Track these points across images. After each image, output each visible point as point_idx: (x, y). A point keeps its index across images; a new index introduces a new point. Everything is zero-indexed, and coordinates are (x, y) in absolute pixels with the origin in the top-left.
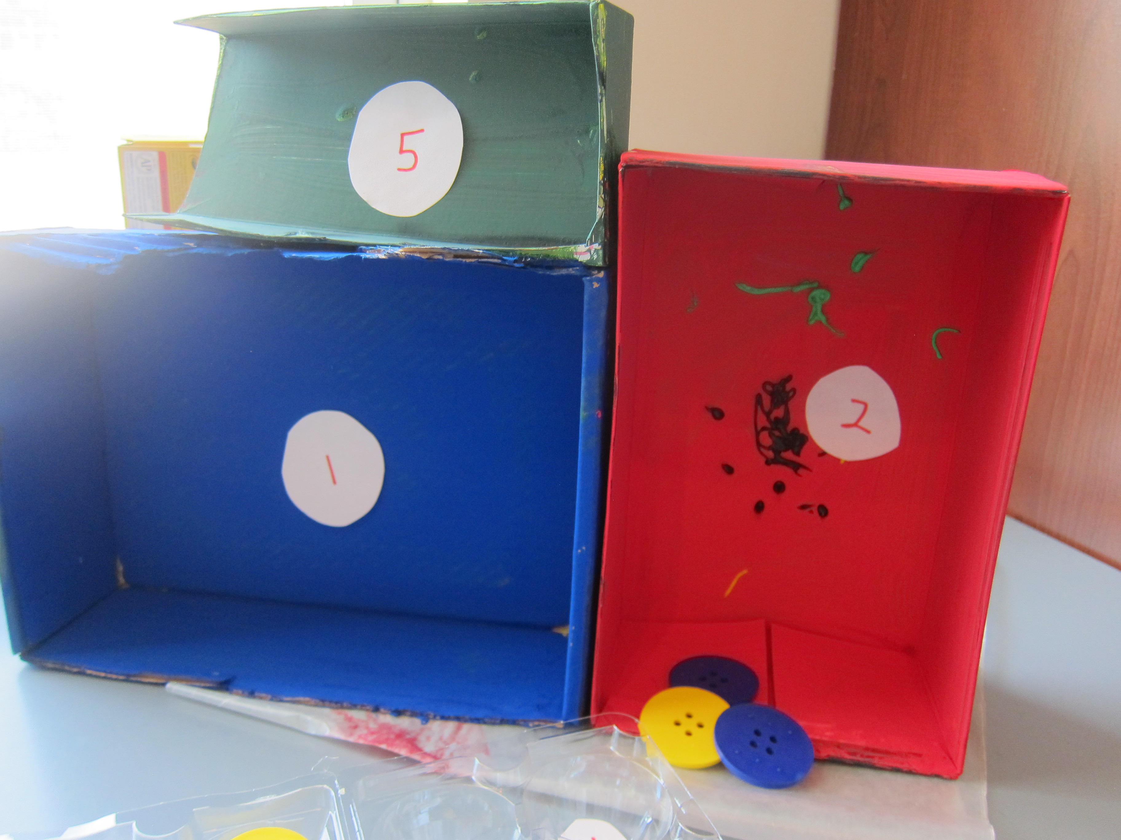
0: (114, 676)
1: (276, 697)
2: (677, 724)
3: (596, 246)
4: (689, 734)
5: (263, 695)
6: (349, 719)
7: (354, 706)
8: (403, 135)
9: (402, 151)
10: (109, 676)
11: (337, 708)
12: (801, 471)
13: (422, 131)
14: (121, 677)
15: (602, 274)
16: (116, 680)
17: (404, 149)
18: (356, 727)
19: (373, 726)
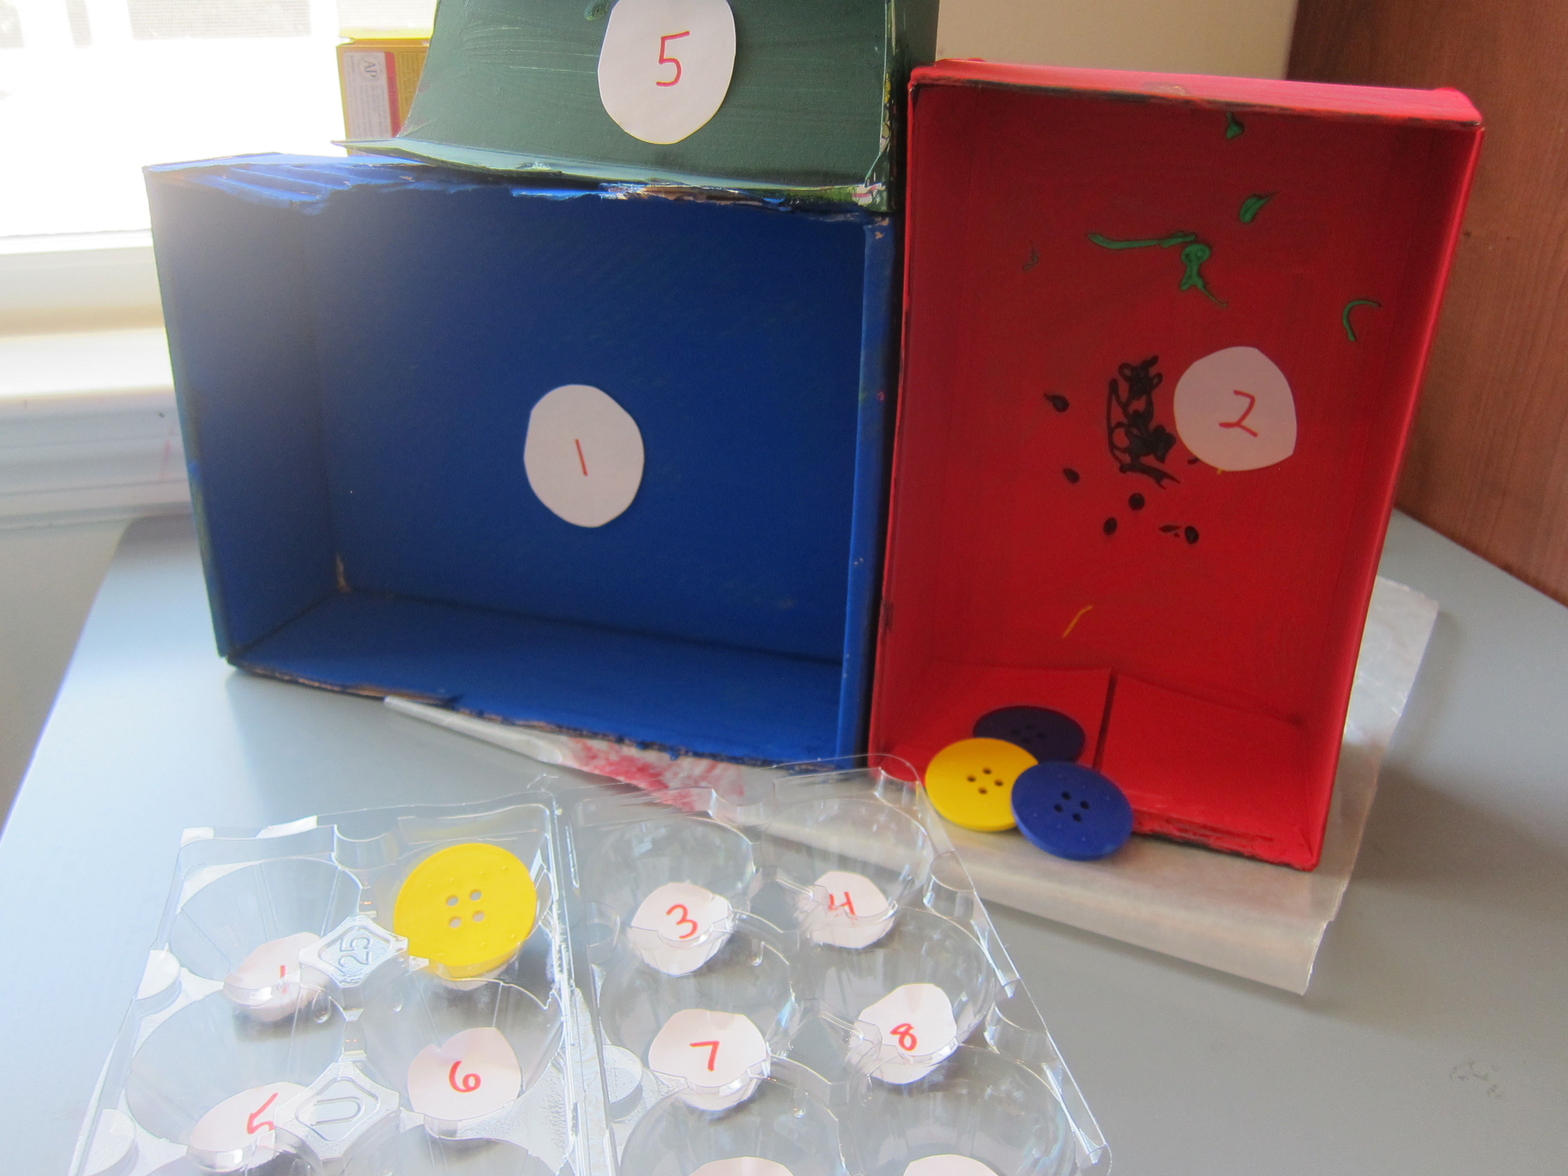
0: (329, 687)
1: (508, 720)
2: (971, 779)
3: (879, 186)
4: (983, 791)
5: (493, 717)
6: (588, 749)
7: (594, 735)
8: (664, 39)
9: (662, 60)
10: (324, 686)
11: (576, 736)
12: (1165, 482)
13: (687, 33)
14: (336, 689)
15: (886, 222)
16: (332, 691)
17: (665, 57)
18: (594, 757)
19: (613, 757)
